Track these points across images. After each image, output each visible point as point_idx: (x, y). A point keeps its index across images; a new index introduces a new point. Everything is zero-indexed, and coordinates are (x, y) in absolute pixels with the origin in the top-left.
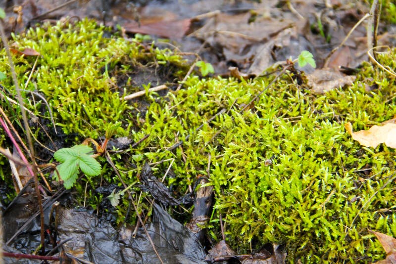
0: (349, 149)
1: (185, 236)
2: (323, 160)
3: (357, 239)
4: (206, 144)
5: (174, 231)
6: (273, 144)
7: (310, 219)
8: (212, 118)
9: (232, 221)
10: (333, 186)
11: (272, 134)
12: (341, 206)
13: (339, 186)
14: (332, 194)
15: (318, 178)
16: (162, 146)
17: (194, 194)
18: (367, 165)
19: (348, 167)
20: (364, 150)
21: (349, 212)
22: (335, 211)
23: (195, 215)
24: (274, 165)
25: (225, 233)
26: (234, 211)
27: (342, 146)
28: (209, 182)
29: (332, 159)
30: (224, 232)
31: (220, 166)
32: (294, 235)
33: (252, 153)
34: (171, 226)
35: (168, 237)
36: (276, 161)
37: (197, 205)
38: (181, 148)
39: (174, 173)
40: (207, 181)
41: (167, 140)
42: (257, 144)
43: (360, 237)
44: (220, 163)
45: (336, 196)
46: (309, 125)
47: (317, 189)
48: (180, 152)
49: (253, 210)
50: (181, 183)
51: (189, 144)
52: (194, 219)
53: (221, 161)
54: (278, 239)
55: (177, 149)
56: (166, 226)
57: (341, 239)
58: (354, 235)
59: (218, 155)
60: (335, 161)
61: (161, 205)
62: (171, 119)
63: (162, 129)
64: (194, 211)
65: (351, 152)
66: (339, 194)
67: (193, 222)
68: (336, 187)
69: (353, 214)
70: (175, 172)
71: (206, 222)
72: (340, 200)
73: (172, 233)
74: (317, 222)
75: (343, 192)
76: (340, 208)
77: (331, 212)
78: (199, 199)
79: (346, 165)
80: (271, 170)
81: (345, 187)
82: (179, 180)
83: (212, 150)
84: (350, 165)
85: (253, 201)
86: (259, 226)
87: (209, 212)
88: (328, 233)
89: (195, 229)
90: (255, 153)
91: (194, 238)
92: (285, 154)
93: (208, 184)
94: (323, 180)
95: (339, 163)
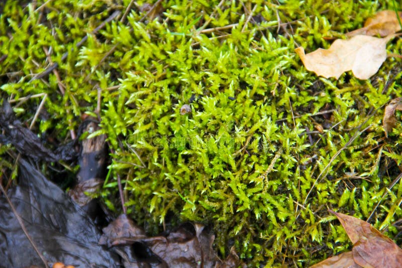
0: (302, 82)
1: (68, 209)
2: (264, 104)
3: (313, 222)
4: (93, 70)
5: (51, 199)
6: (192, 78)
7: (246, 193)
8: (100, 27)
9: (135, 189)
10: (279, 144)
11: (189, 62)
12: (290, 173)
13: (287, 144)
14: (277, 158)
15: (257, 131)
16: (27, 73)
17: (78, 144)
18: (327, 105)
19: (301, 110)
20: (322, 83)
21: (301, 183)
22: (282, 181)
23: (82, 179)
24: (194, 113)
25: (126, 204)
26: (138, 173)
27: (292, 78)
28: (100, 128)
29: (278, 99)
30: (125, 201)
31: (115, 103)
32: (224, 215)
33: (161, 88)
34: (46, 192)
35: (43, 207)
36: (197, 106)
37: (83, 163)
38: (56, 73)
39: (47, 113)
40: (96, 128)
41: (34, 61)
42: (169, 75)
43: (317, 220)
44: (115, 99)
45: (283, 160)
46: (243, 44)
47: (256, 151)
48: (55, 80)
49: (165, 176)
50: (59, 126)
51: (67, 67)
52: (80, 185)
53: (117, 96)
54: (202, 217)
55: (50, 75)
56: (39, 192)
57: (290, 223)
58: (308, 216)
59: (112, 87)
60: (282, 103)
61: (31, 161)
62: (39, 29)
63: (26, 43)
64: (80, 173)
65: (304, 86)
66: (287, 157)
67: (78, 189)
68: (284, 145)
69: (307, 186)
70: (49, 110)
71: (98, 188)
72: (288, 166)
73: (49, 202)
74: (256, 198)
75: (292, 153)
76: (289, 177)
77: (275, 184)
78: (86, 154)
79: (297, 107)
80: (189, 121)
81: (296, 145)
82: (55, 122)
83: (103, 78)
84: (302, 108)
85: (165, 162)
86: (175, 198)
87: (102, 174)
88: (271, 214)
89: (82, 199)
90: (165, 89)
91: (82, 213)
92: (209, 96)
93: (99, 132)
94: (264, 136)
95: (287, 105)
